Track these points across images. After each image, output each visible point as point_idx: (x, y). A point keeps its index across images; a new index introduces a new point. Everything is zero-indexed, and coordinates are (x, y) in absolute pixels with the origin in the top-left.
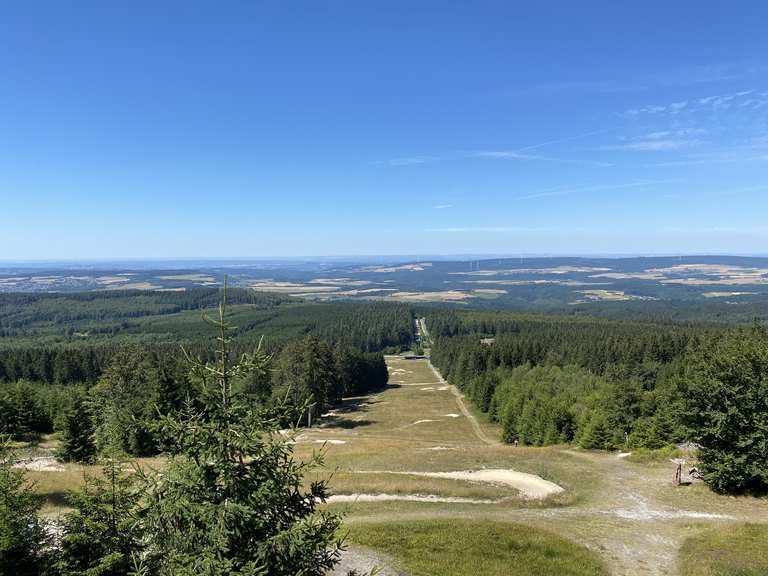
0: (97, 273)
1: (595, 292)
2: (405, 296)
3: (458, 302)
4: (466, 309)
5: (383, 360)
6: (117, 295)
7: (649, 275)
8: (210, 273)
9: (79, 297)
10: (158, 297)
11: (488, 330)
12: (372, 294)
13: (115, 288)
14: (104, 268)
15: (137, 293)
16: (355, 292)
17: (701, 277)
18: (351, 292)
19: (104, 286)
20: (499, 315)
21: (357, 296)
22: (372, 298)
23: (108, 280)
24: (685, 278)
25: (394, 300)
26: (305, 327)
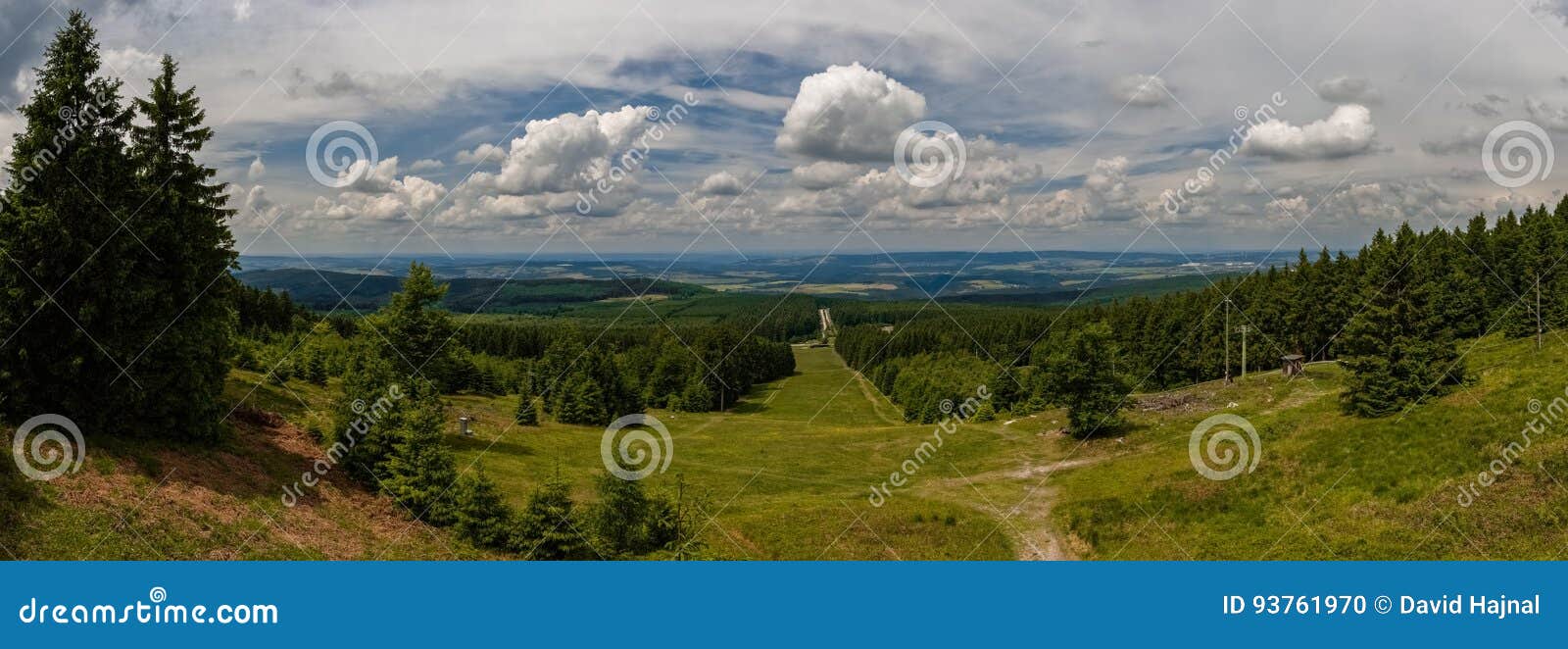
0: (540, 264)
1: (979, 282)
2: (810, 289)
3: (860, 294)
4: (868, 301)
5: (790, 349)
6: (557, 283)
7: (1023, 267)
8: (634, 265)
9: (526, 283)
10: (588, 286)
11: (887, 319)
12: (779, 286)
13: (555, 277)
14: (548, 260)
15: (573, 281)
16: (763, 284)
17: (1060, 268)
18: (760, 284)
19: (546, 275)
20: (897, 305)
21: (765, 288)
22: (780, 290)
23: (548, 269)
24: (1049, 269)
25: (799, 291)
26: (716, 318)
